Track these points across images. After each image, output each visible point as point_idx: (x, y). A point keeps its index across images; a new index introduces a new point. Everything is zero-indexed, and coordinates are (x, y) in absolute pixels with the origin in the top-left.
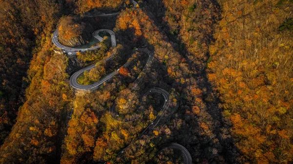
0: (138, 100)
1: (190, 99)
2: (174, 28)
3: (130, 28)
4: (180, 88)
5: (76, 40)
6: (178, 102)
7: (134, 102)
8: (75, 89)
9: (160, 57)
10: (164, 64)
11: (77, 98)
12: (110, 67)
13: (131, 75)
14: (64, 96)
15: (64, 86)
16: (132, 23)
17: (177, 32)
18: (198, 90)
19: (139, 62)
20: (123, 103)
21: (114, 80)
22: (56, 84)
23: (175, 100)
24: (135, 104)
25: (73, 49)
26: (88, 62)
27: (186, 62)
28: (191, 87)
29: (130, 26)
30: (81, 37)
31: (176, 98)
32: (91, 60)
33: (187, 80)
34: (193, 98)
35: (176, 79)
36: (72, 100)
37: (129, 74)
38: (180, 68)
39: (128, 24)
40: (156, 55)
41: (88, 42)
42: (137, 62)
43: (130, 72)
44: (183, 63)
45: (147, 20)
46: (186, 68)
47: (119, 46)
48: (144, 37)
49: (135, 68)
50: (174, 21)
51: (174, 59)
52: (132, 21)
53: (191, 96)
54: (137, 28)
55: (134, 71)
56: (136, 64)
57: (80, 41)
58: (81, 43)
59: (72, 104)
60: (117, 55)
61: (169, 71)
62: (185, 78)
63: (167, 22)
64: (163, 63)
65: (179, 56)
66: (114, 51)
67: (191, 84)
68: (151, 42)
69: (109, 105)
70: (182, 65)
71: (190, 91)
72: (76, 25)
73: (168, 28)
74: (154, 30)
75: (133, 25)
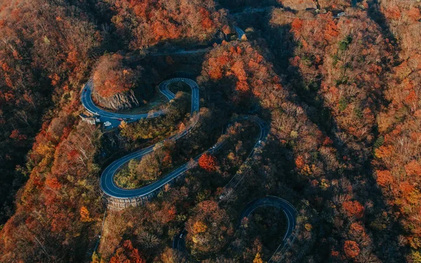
0: (231, 225)
1: (339, 223)
2: (311, 79)
3: (228, 77)
4: (320, 200)
5: (122, 98)
6: (315, 229)
7: (223, 228)
8: (107, 197)
9: (281, 134)
10: (289, 147)
11: (110, 216)
12: (182, 153)
13: (222, 169)
14: (84, 211)
15: (87, 191)
16: (232, 69)
17: (315, 85)
18: (357, 204)
19: (240, 142)
20: (199, 231)
21: (186, 180)
22: (72, 186)
23: (308, 226)
24: (224, 234)
25: (116, 115)
26: (140, 141)
27: (333, 146)
28: (342, 199)
29: (228, 73)
30: (132, 93)
31: (309, 221)
32: (146, 137)
33: (333, 183)
34: (346, 222)
35: (312, 179)
36: (99, 220)
37: (218, 168)
38: (321, 158)
39: (224, 70)
40: (273, 130)
41: (145, 102)
42: (236, 142)
43: (220, 164)
44: (326, 146)
45: (259, 63)
46: (332, 158)
47: (204, 111)
48: (254, 95)
49: (231, 156)
50: (310, 66)
51: (309, 139)
52: (232, 65)
53: (341, 217)
54: (240, 78)
55: (228, 161)
56: (235, 148)
57: (130, 100)
58: (132, 103)
59: (99, 228)
60: (197, 129)
61: (298, 162)
62: (329, 179)
63: (298, 68)
64: (288, 145)
65: (318, 132)
66: (194, 121)
67: (342, 192)
68: (266, 103)
69: (171, 233)
70: (324, 151)
71: (339, 207)
72: (125, 71)
73: (299, 77)
74: (273, 82)
75: (233, 72)
